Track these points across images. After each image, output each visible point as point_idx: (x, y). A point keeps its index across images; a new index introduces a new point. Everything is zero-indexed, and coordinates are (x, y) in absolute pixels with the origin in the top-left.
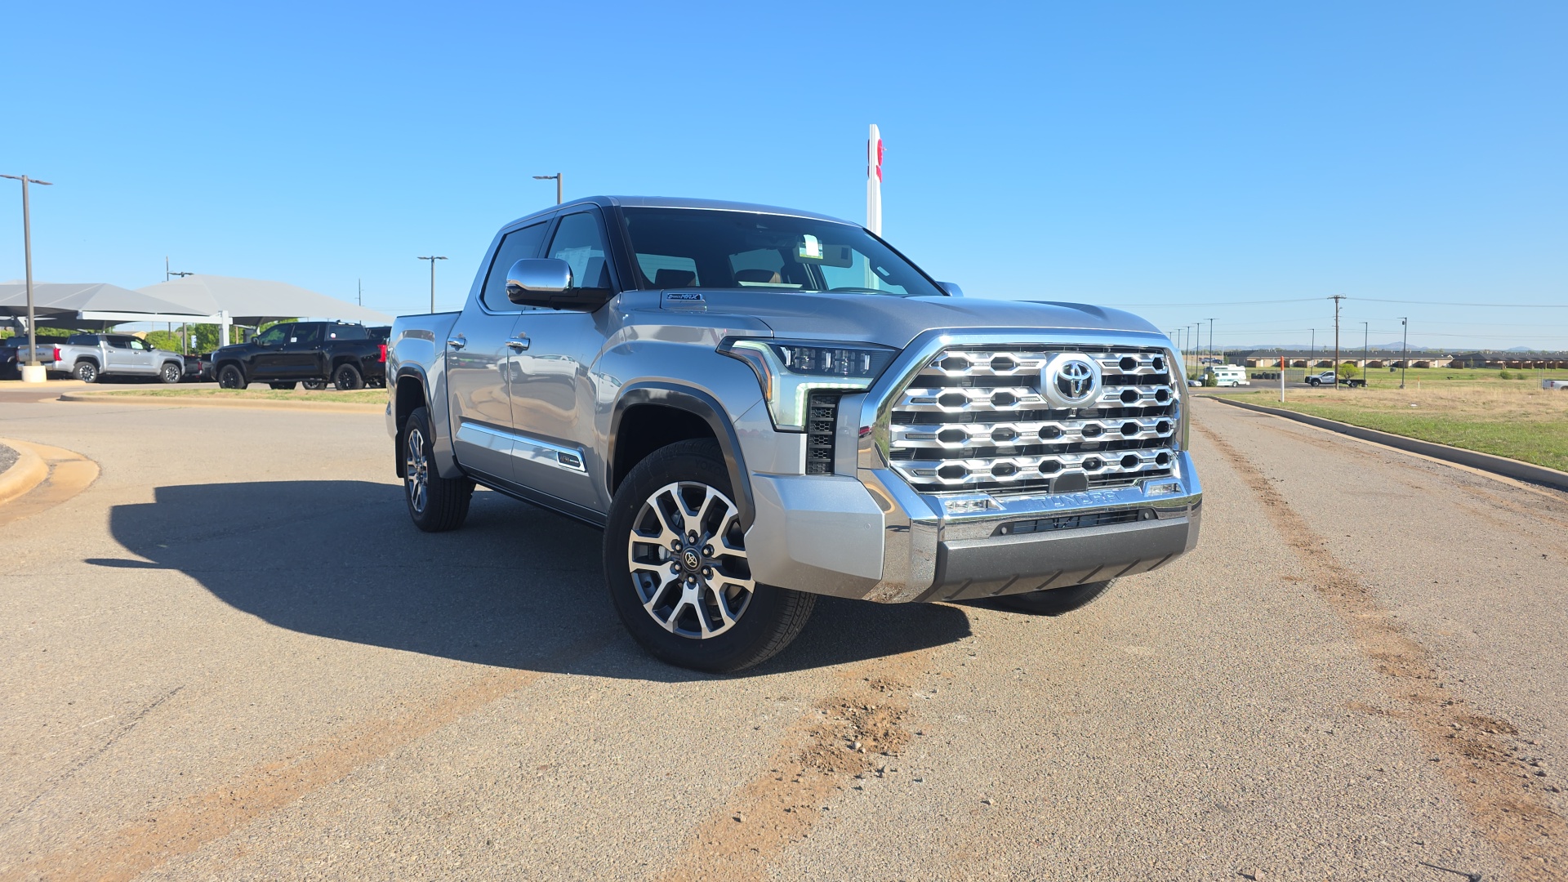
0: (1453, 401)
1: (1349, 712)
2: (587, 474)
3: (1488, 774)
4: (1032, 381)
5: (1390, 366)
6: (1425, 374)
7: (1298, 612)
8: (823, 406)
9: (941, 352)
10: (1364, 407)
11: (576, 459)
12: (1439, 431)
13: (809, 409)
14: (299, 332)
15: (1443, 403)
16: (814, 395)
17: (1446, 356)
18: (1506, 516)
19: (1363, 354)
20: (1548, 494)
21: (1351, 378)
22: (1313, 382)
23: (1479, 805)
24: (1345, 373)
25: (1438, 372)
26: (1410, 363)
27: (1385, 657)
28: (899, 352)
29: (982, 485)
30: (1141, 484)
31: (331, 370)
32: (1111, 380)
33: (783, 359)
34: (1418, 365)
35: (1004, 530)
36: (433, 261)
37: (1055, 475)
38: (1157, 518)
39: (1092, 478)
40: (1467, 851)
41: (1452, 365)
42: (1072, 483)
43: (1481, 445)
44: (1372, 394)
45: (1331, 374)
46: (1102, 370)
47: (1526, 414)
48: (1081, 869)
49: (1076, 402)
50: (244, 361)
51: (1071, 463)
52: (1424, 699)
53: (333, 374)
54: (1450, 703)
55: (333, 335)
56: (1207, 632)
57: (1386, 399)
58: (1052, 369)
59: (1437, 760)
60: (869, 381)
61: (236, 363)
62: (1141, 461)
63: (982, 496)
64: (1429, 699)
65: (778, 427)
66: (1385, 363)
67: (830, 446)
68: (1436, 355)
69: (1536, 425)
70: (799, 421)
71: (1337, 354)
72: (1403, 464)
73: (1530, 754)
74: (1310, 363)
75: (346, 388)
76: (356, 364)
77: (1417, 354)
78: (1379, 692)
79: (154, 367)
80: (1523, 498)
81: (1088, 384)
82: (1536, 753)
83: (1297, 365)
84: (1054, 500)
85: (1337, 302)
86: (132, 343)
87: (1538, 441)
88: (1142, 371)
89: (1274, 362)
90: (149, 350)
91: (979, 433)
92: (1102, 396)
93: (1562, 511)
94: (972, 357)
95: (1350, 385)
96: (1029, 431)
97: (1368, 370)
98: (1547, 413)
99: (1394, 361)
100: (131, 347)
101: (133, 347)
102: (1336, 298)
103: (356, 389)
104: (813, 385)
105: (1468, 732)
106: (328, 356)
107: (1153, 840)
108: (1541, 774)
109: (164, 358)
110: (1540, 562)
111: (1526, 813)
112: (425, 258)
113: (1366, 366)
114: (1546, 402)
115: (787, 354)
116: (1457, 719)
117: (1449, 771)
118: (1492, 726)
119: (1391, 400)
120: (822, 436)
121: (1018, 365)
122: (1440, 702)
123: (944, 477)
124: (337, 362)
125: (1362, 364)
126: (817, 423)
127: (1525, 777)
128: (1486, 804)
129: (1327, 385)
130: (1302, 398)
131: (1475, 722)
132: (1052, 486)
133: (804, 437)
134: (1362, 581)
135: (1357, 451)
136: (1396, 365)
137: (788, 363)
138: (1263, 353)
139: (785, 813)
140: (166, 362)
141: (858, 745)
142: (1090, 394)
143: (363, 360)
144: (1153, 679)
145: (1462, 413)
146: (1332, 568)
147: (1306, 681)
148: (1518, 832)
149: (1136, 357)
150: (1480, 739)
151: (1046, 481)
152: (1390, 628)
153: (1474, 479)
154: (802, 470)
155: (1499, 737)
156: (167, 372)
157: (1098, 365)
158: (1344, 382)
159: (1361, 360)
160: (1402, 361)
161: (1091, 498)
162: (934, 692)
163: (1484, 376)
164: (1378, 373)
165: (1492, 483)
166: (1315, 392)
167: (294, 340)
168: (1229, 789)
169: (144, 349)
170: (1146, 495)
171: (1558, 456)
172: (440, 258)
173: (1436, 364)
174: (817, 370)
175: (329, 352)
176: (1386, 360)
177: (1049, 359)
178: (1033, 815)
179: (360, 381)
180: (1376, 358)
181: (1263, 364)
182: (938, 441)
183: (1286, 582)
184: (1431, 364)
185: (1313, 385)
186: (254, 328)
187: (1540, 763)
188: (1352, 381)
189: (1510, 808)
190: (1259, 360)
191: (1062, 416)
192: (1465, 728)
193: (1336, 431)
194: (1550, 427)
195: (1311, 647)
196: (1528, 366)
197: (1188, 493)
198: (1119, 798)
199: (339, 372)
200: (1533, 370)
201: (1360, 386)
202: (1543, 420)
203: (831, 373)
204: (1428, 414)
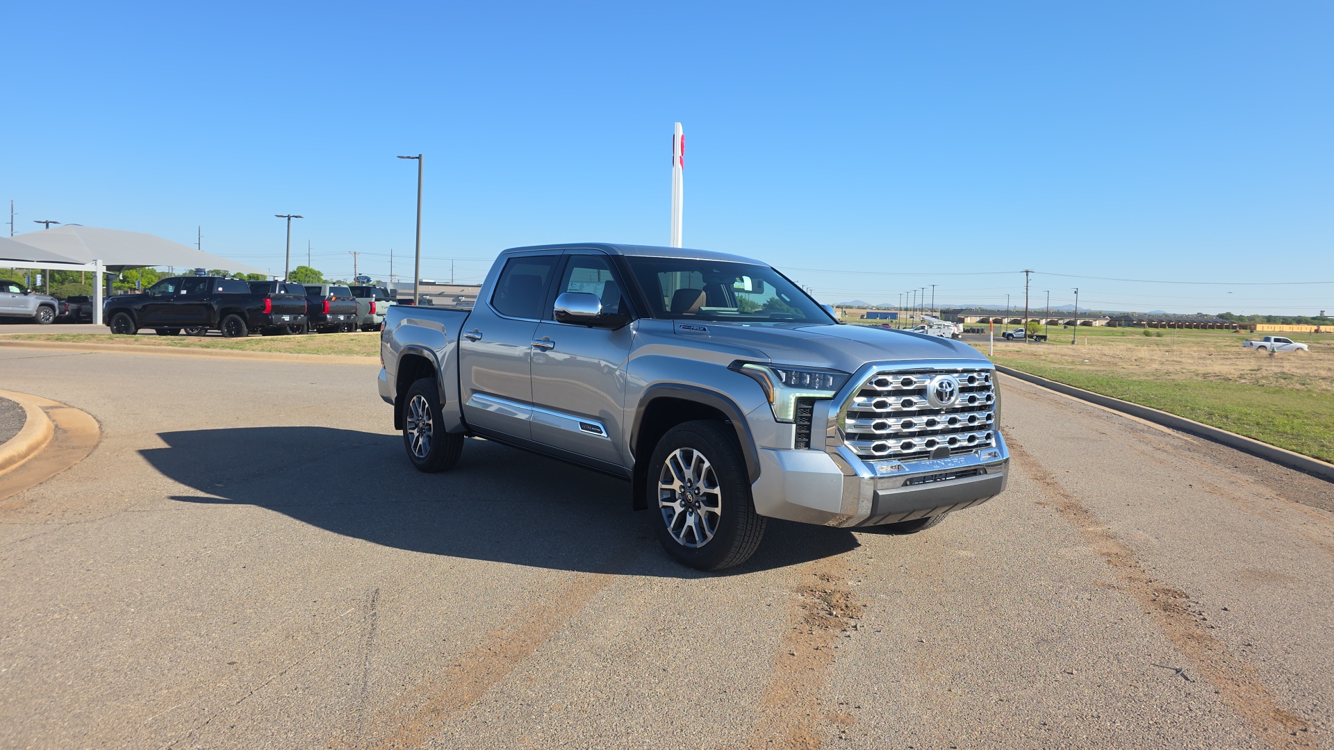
0: (1114, 357)
1: (1097, 588)
2: (609, 439)
3: (1177, 620)
4: (921, 392)
5: (1064, 324)
6: (1089, 331)
7: (1051, 527)
8: (806, 407)
9: (874, 376)
10: (1051, 362)
11: (598, 428)
12: (1111, 387)
13: (797, 409)
14: (187, 285)
15: (1108, 359)
16: (800, 400)
17: (1104, 317)
18: (1163, 456)
19: (1045, 314)
20: (1188, 439)
21: (1036, 334)
22: (1008, 337)
23: (1175, 636)
24: (1031, 329)
25: (1099, 329)
26: (1079, 322)
27: (1109, 555)
28: (851, 375)
29: (895, 455)
30: (976, 452)
31: (218, 319)
32: (962, 390)
33: (781, 379)
34: (1084, 324)
35: (908, 483)
36: (289, 219)
37: (934, 448)
38: (986, 473)
39: (953, 449)
40: (1173, 658)
41: (1109, 325)
42: (942, 453)
43: (1141, 399)
44: (1054, 349)
45: (1022, 330)
46: (959, 384)
47: (1168, 373)
48: (985, 672)
49: (946, 404)
50: (136, 310)
51: (942, 441)
52: (1136, 579)
53: (220, 323)
54: (1151, 581)
55: (220, 289)
56: (1002, 540)
57: (1066, 355)
58: (933, 384)
59: (1149, 613)
60: (833, 393)
61: (129, 312)
62: (978, 438)
63: (896, 462)
64: (1138, 579)
65: (778, 420)
66: (1060, 322)
67: (808, 432)
68: (1097, 316)
69: (1176, 383)
70: (791, 417)
71: (1026, 313)
72: (1090, 414)
73: (1197, 609)
74: (1005, 321)
75: (232, 336)
76: (242, 315)
77: (1084, 315)
78: (1110, 575)
79: (30, 309)
80: (1172, 442)
81: (951, 393)
82: (1200, 608)
83: (995, 322)
84: (933, 464)
85: (1027, 275)
86: (10, 287)
87: (1179, 397)
88: (979, 384)
89: (978, 319)
90: (26, 294)
91: (894, 424)
92: (958, 401)
93: (1198, 452)
94: (889, 378)
95: (1035, 339)
96: (920, 422)
97: (1049, 327)
98: (1182, 373)
99: (1066, 321)
100: (8, 291)
101: (11, 291)
102: (1027, 272)
103: (242, 336)
104: (798, 395)
105: (1163, 598)
106: (216, 307)
107: (1016, 657)
108: (1204, 619)
109: (39, 302)
110: (1189, 490)
111: (1199, 639)
112: (282, 216)
113: (1047, 323)
114: (1179, 359)
115: (783, 375)
116: (1156, 590)
117: (1156, 619)
118: (1175, 594)
119: (1070, 356)
120: (803, 426)
121: (915, 382)
122: (1145, 581)
123: (876, 451)
124: (224, 312)
125: (1043, 322)
126: (801, 417)
127: (1196, 621)
128: (1178, 635)
129: (1018, 339)
130: (1004, 352)
131: (1166, 592)
132: (931, 456)
133: (794, 426)
134: (1084, 504)
135: (1057, 403)
136: (1068, 323)
137: (784, 380)
138: (970, 312)
139: (815, 651)
140: (42, 305)
141: (835, 613)
142: (953, 399)
143: (249, 310)
144: (982, 570)
145: (1122, 370)
146: (1063, 495)
147: (1068, 570)
148: (1196, 649)
149: (975, 375)
150: (1170, 601)
151: (929, 452)
152: (1109, 536)
153: (1139, 427)
154: (793, 446)
155: (1179, 600)
156: (42, 314)
157: (956, 381)
158: (1031, 337)
159: (1042, 319)
160: (1074, 320)
161: (952, 462)
162: (860, 581)
163: (1132, 333)
164: (1055, 330)
165: (1151, 429)
166: (1012, 346)
167: (184, 292)
168: (1045, 631)
169: (21, 293)
170: (981, 460)
171: (1193, 409)
172: (296, 217)
173: (1097, 323)
174: (800, 385)
175: (217, 303)
176: (1061, 319)
177: (931, 379)
178: (949, 647)
179: (245, 329)
180: (1053, 317)
181: (971, 321)
182: (872, 429)
183: (1038, 506)
184: (1094, 323)
185: (1008, 339)
186: (118, 273)
187: (1203, 614)
188: (1037, 336)
189: (1191, 637)
190: (967, 317)
191: (937, 412)
192: (1161, 595)
193: (1038, 384)
194: (1186, 386)
195: (1065, 549)
196: (1163, 326)
197: (1003, 457)
198: (990, 637)
199: (225, 321)
200: (1168, 330)
201: (1043, 341)
202: (1179, 378)
203: (810, 387)
204: (1100, 371)
